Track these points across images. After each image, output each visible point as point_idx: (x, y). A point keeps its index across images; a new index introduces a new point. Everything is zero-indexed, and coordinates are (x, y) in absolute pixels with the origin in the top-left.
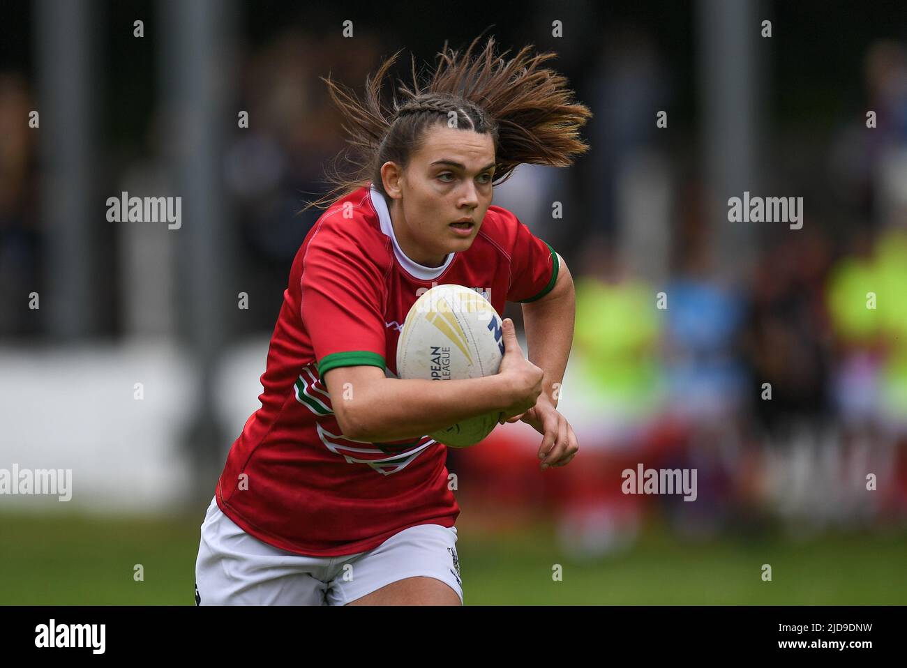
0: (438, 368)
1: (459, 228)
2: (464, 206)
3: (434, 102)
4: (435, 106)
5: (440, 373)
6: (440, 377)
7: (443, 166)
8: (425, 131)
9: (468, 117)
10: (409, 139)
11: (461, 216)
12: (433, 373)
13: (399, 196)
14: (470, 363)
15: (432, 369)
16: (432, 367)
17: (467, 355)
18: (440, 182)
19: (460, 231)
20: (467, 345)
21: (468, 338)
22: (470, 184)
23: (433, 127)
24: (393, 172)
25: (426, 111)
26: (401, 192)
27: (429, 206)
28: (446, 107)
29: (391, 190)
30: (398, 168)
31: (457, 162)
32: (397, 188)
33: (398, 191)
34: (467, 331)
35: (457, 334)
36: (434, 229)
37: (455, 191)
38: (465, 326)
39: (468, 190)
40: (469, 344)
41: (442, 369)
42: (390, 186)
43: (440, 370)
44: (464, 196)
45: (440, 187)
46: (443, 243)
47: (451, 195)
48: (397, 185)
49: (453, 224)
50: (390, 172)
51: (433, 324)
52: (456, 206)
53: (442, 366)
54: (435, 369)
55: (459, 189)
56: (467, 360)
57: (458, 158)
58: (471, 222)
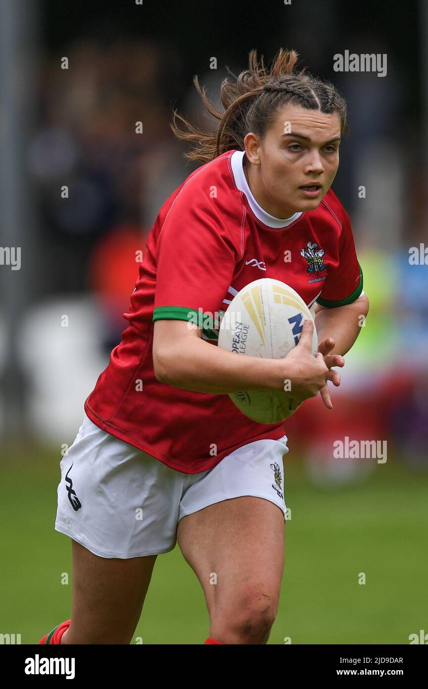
0: (237, 341)
1: (307, 190)
2: (310, 172)
3: (290, 84)
4: (291, 88)
5: (238, 345)
6: (238, 349)
7: (292, 138)
8: (279, 109)
9: (317, 99)
10: (266, 116)
11: (309, 180)
12: (234, 344)
13: (258, 162)
14: (262, 343)
15: (234, 341)
16: (234, 339)
17: (262, 337)
18: (290, 151)
19: (308, 193)
20: (263, 327)
21: (266, 322)
22: (316, 153)
23: (285, 106)
24: (254, 142)
25: (283, 91)
26: (259, 159)
27: (281, 171)
28: (299, 88)
29: (251, 157)
30: (257, 138)
31: (303, 135)
32: (257, 156)
33: (257, 158)
34: (267, 316)
35: (258, 316)
36: (286, 191)
37: (302, 159)
38: (267, 311)
39: (314, 158)
40: (265, 327)
41: (240, 343)
42: (251, 154)
43: (238, 343)
44: (311, 164)
45: (290, 156)
46: (294, 204)
47: (299, 163)
48: (257, 154)
49: (302, 187)
50: (252, 142)
51: (244, 303)
52: (304, 172)
53: (241, 340)
54: (235, 342)
55: (306, 158)
56: (261, 340)
57: (305, 132)
58: (318, 185)
